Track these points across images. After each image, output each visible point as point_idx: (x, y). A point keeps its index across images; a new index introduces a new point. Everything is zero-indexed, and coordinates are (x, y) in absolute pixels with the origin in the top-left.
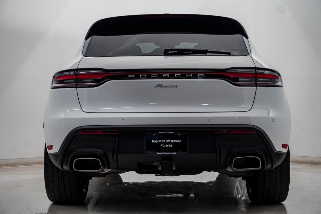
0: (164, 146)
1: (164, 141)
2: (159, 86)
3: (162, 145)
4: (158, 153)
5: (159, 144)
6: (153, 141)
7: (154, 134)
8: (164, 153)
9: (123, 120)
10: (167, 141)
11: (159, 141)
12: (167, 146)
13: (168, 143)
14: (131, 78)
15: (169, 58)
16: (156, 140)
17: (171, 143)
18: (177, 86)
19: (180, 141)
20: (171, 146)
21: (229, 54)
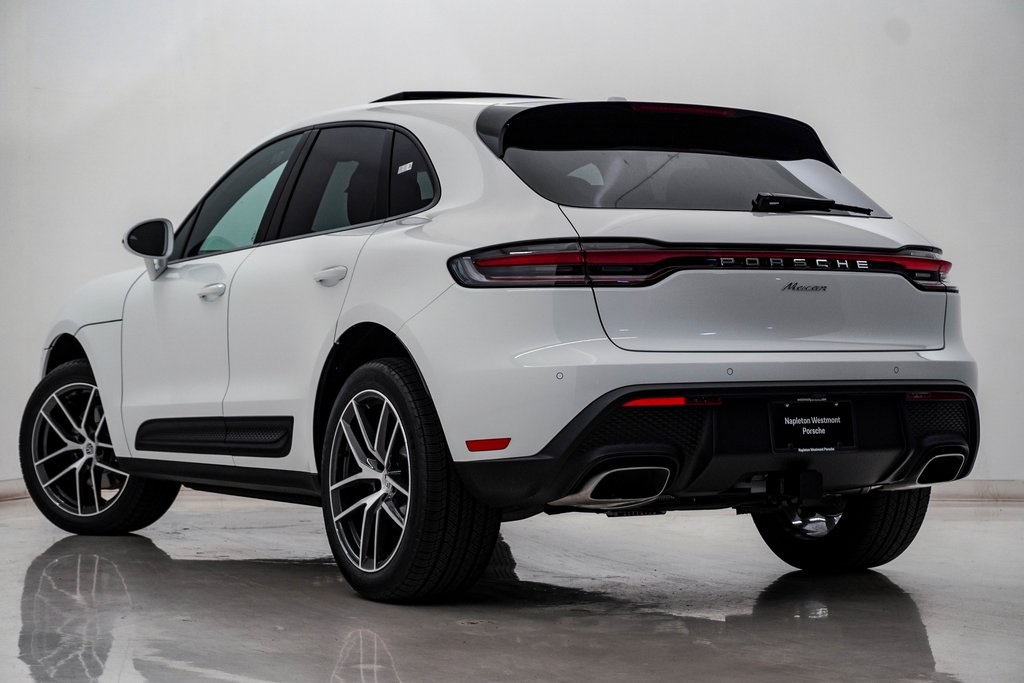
0: (809, 432)
1: (807, 421)
2: (792, 286)
3: (805, 430)
4: (799, 450)
5: (799, 427)
6: (787, 421)
7: (787, 403)
8: (812, 450)
9: (730, 369)
10: (815, 420)
11: (798, 421)
12: (815, 431)
13: (815, 426)
14: (728, 266)
16: (792, 417)
17: (821, 426)
18: (824, 288)
19: (837, 420)
20: (823, 431)
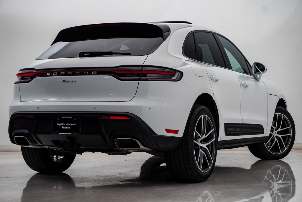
0: (64, 128)
1: (64, 124)
2: (64, 81)
4: (59, 133)
5: (61, 126)
6: (58, 124)
7: (58, 118)
8: (64, 134)
9: (38, 107)
10: (67, 124)
11: (61, 124)
12: (66, 128)
13: (66, 126)
14: (48, 76)
15: (84, 59)
16: (59, 123)
17: (69, 126)
18: (75, 81)
19: (75, 124)
20: (69, 128)
21: (129, 54)
